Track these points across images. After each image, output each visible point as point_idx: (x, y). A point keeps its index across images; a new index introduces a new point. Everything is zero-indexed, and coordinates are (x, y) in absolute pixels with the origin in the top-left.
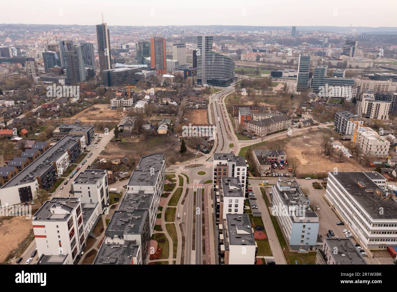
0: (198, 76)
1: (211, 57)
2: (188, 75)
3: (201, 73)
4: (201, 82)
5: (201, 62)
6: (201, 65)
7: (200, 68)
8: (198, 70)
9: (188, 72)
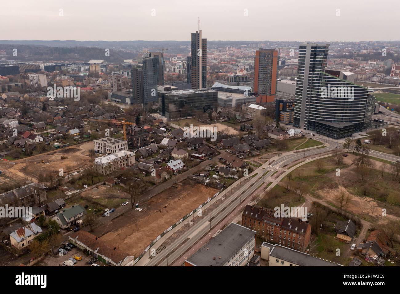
0: (296, 113)
1: (319, 83)
2: (281, 109)
3: (300, 108)
4: (299, 124)
5: (302, 90)
6: (301, 95)
7: (299, 100)
8: (296, 102)
9: (281, 104)
